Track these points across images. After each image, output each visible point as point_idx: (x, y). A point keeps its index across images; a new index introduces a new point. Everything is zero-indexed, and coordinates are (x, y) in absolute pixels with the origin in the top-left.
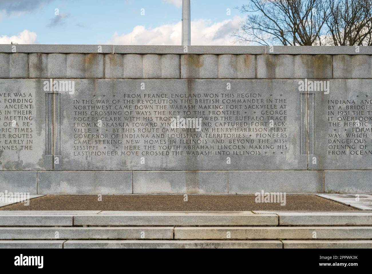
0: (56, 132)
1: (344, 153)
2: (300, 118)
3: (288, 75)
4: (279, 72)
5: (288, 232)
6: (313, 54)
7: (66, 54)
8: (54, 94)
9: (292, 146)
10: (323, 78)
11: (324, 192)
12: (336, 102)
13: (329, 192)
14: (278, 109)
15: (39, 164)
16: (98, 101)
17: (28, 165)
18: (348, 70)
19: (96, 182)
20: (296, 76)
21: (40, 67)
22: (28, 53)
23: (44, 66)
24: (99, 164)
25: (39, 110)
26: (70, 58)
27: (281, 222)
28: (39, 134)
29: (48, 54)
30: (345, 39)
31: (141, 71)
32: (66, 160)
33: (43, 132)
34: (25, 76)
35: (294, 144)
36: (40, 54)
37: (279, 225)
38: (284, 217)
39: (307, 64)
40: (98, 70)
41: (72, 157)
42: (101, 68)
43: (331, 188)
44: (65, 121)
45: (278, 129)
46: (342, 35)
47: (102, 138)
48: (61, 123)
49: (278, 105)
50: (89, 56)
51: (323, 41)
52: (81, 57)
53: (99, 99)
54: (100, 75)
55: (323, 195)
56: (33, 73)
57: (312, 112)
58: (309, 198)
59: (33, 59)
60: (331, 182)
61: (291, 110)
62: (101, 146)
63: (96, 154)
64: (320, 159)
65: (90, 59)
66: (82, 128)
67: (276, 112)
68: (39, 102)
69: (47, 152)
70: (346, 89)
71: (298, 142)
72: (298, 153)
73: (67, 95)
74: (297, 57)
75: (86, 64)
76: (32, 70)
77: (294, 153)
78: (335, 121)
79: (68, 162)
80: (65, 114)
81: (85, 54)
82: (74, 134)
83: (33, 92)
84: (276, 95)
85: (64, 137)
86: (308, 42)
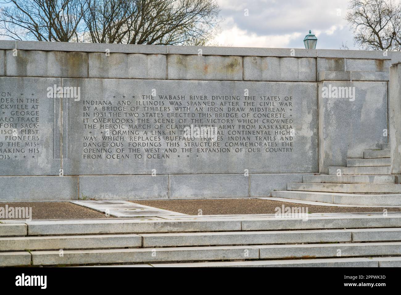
1: (100, 157)
2: (53, 119)
3: (41, 73)
4: (31, 69)
5: (37, 243)
6: (68, 50)
9: (44, 150)
10: (78, 77)
11: (79, 199)
12: (92, 103)
13: (84, 199)
14: (30, 110)
18: (104, 69)
20: (49, 74)
27: (30, 232)
30: (104, 36)
35: (47, 147)
37: (27, 235)
38: (34, 226)
39: (61, 61)
43: (86, 193)
45: (29, 132)
46: (101, 32)
49: (30, 105)
51: (81, 38)
55: (77, 202)
57: (66, 114)
58: (63, 205)
60: (86, 189)
61: (43, 110)
64: (74, 163)
67: (28, 113)
70: (103, 89)
71: (51, 146)
72: (51, 157)
74: (51, 54)
77: (47, 157)
78: (90, 123)
84: (28, 95)
86: (65, 38)
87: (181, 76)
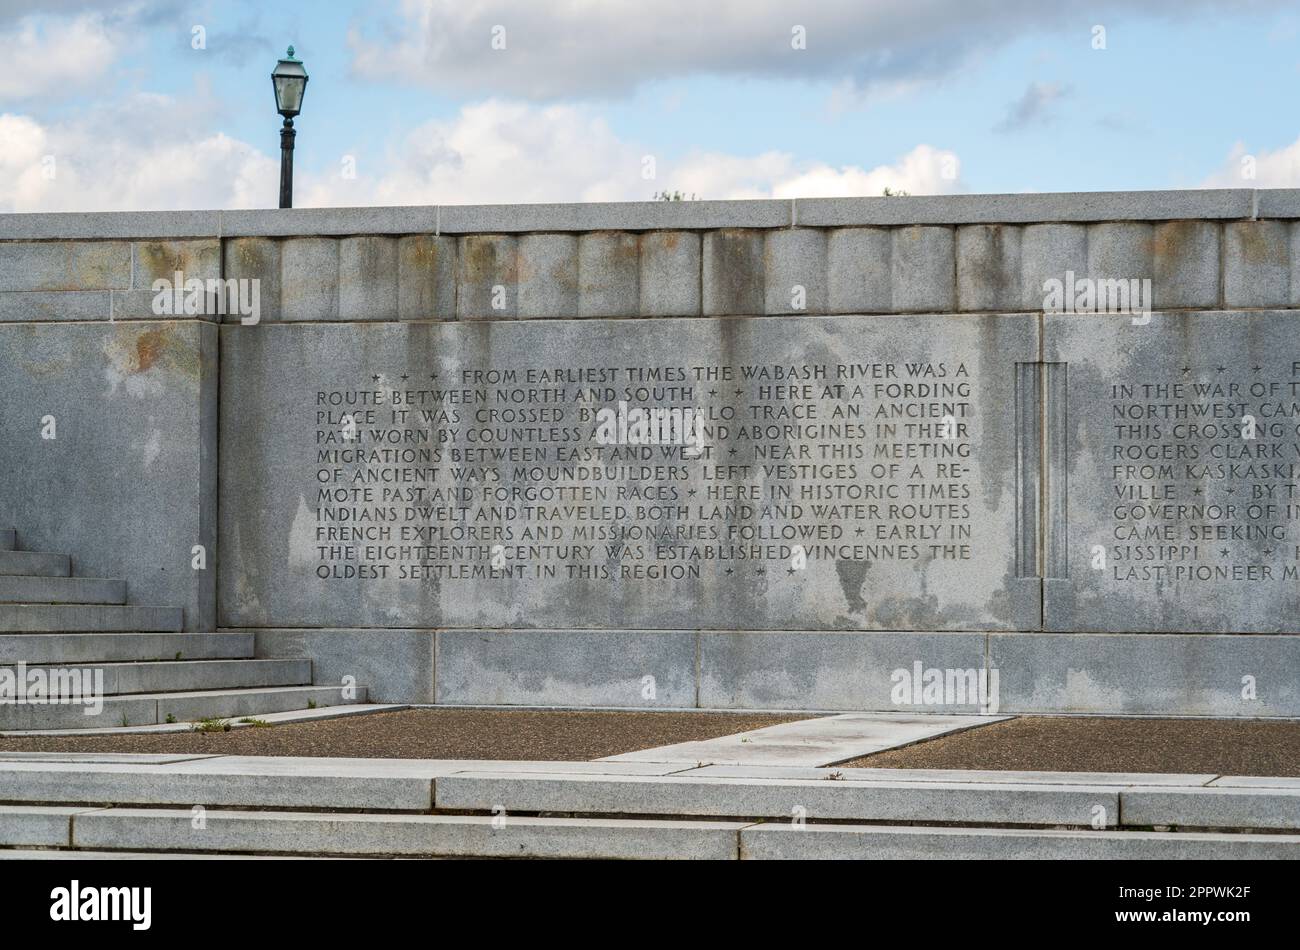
0: (1053, 496)
7: (1087, 224)
8: (1045, 367)
15: (993, 608)
16: (1199, 389)
17: (956, 612)
19: (1195, 672)
21: (995, 274)
22: (956, 227)
23: (1008, 268)
24: (1202, 611)
25: (993, 422)
26: (1101, 237)
28: (993, 505)
29: (1022, 225)
32: (1088, 594)
33: (1007, 499)
34: (943, 303)
36: (995, 229)
40: (1199, 280)
41: (1108, 586)
42: (1209, 270)
44: (1084, 460)
47: (1213, 518)
48: (1068, 466)
50: (1166, 230)
52: (1138, 235)
53: (1204, 380)
54: (1209, 297)
56: (972, 293)
59: (972, 245)
62: (1212, 549)
63: (1194, 574)
65: (1170, 241)
66: (1143, 483)
68: (992, 391)
69: (1022, 566)
73: (1090, 370)
75: (1158, 260)
76: (967, 282)
79: (1097, 603)
80: (1082, 433)
81: (1152, 223)
82: (1116, 505)
83: (973, 359)
85: (1080, 516)
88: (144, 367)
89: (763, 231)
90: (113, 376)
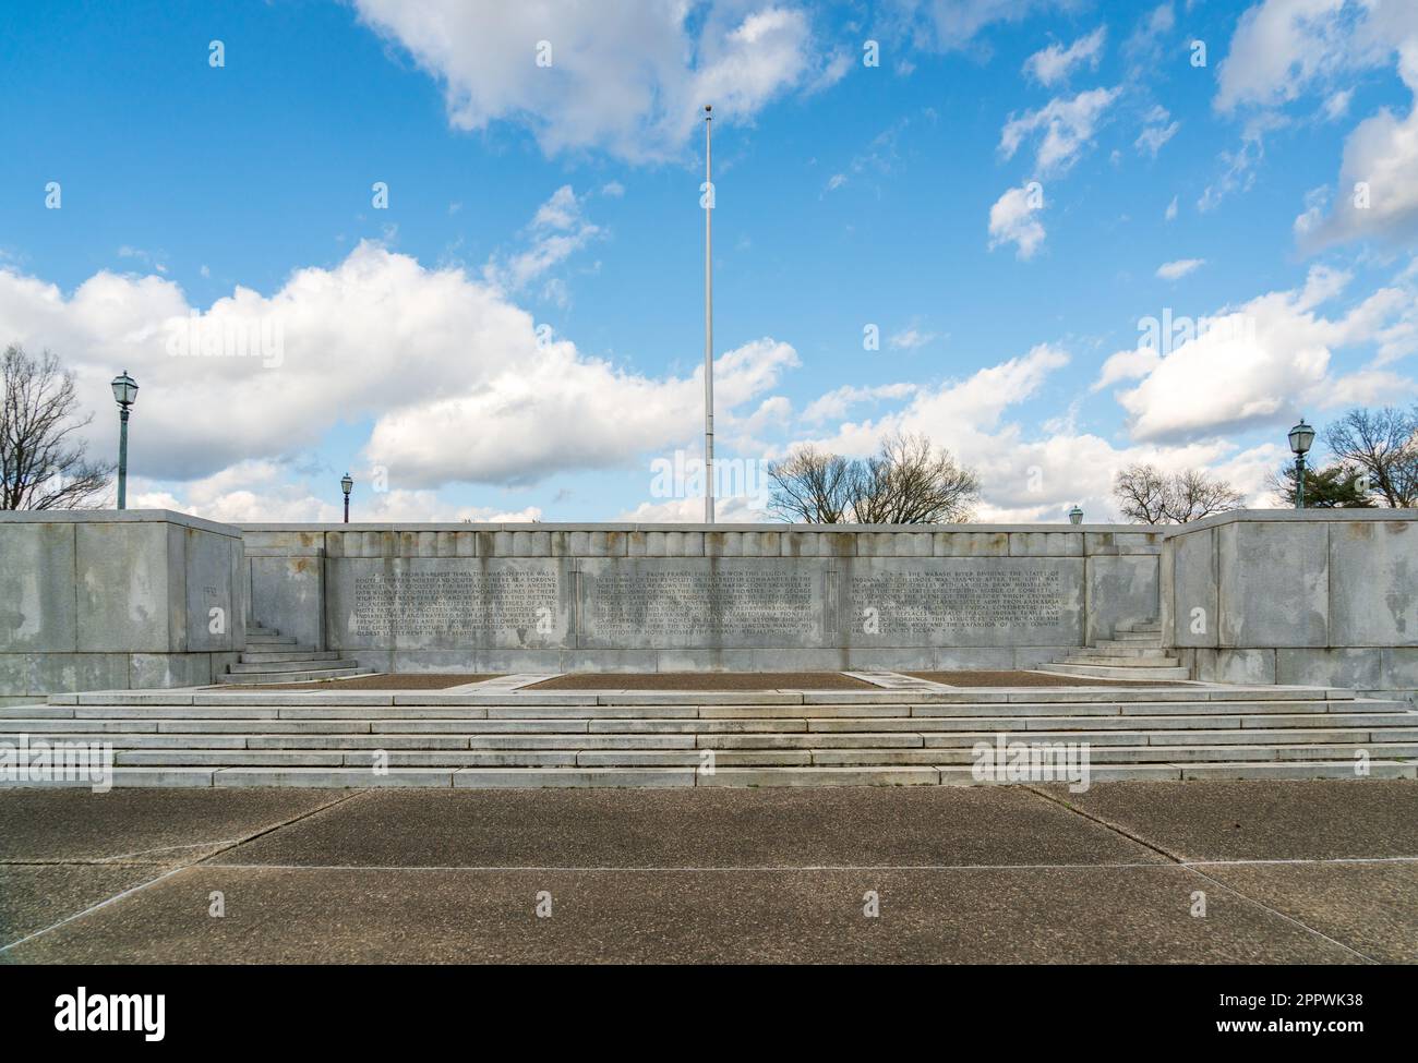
0: (580, 610)
2: (824, 595)
3: (813, 553)
4: (804, 550)
5: (812, 711)
6: (838, 532)
7: (589, 532)
8: (577, 574)
9: (816, 625)
10: (847, 555)
11: (849, 670)
12: (861, 580)
13: (854, 670)
14: (803, 587)
15: (563, 643)
16: (621, 580)
17: (552, 644)
18: (872, 548)
19: (620, 660)
20: (821, 553)
21: (563, 546)
22: (551, 532)
23: (566, 545)
24: (623, 643)
25: (562, 589)
26: (593, 536)
27: (806, 701)
28: (563, 613)
29: (570, 532)
30: (869, 515)
31: (665, 550)
32: (590, 639)
33: (567, 611)
34: (544, 553)
35: (819, 622)
36: (562, 533)
37: (803, 704)
38: (808, 696)
39: (832, 542)
40: (621, 549)
41: (596, 636)
42: (624, 546)
43: (855, 666)
44: (589, 600)
45: (802, 608)
46: (866, 512)
47: (626, 617)
48: (584, 602)
49: (803, 583)
50: (612, 534)
51: (847, 519)
52: (602, 536)
53: (623, 577)
54: (624, 553)
55: (847, 673)
56: (556, 552)
57: (837, 590)
58: (834, 676)
59: (556, 538)
60: (854, 662)
61: (815, 587)
62: (625, 625)
63: (620, 633)
64: (844, 637)
65: (613, 538)
66: (606, 607)
67: (801, 591)
68: (562, 580)
69: (571, 631)
70: (871, 567)
71: (822, 620)
72: (822, 632)
73: (590, 574)
74: (822, 535)
75: (610, 543)
76: (554, 548)
77: (819, 630)
78: (859, 599)
79: (593, 641)
80: (588, 592)
81: (608, 532)
82: (598, 613)
83: (556, 570)
84: (801, 573)
85: (588, 616)
86: (832, 520)
87: (947, 553)
88: (300, 571)
89: (494, 532)
90: (290, 574)
